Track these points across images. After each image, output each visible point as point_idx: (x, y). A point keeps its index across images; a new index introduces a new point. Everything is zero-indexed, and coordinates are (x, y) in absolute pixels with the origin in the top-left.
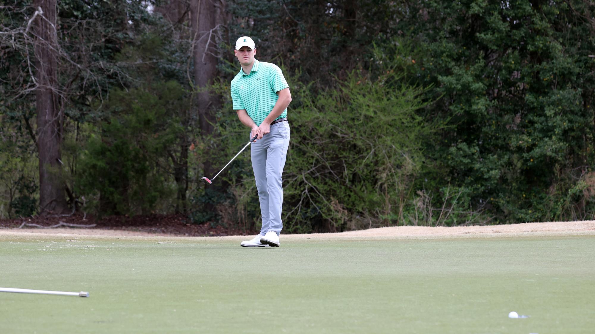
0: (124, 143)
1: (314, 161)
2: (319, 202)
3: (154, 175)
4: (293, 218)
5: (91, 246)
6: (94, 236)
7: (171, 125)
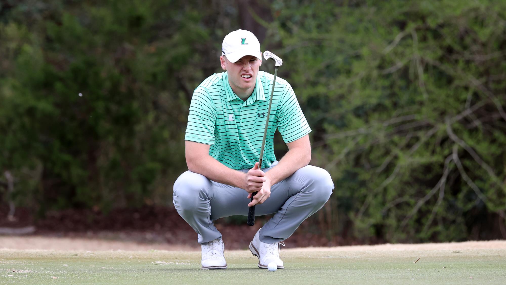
0: (90, 64)
1: (469, 96)
2: (481, 179)
3: (149, 128)
4: (429, 212)
5: (22, 271)
6: (27, 251)
7: (180, 27)
